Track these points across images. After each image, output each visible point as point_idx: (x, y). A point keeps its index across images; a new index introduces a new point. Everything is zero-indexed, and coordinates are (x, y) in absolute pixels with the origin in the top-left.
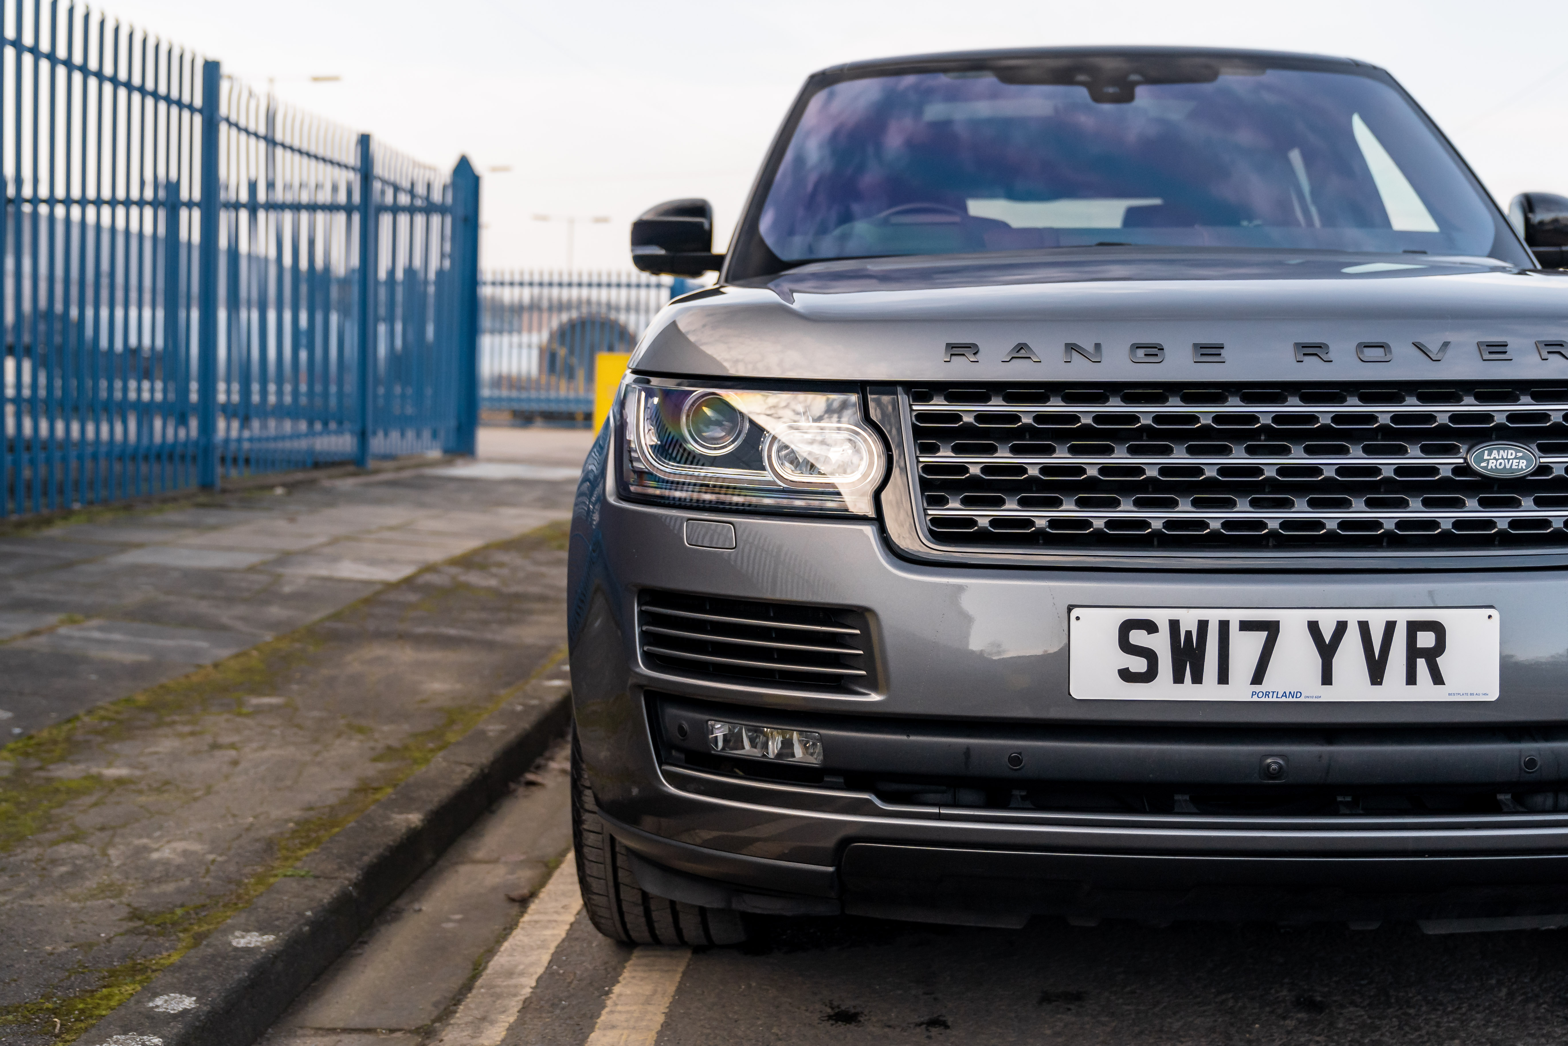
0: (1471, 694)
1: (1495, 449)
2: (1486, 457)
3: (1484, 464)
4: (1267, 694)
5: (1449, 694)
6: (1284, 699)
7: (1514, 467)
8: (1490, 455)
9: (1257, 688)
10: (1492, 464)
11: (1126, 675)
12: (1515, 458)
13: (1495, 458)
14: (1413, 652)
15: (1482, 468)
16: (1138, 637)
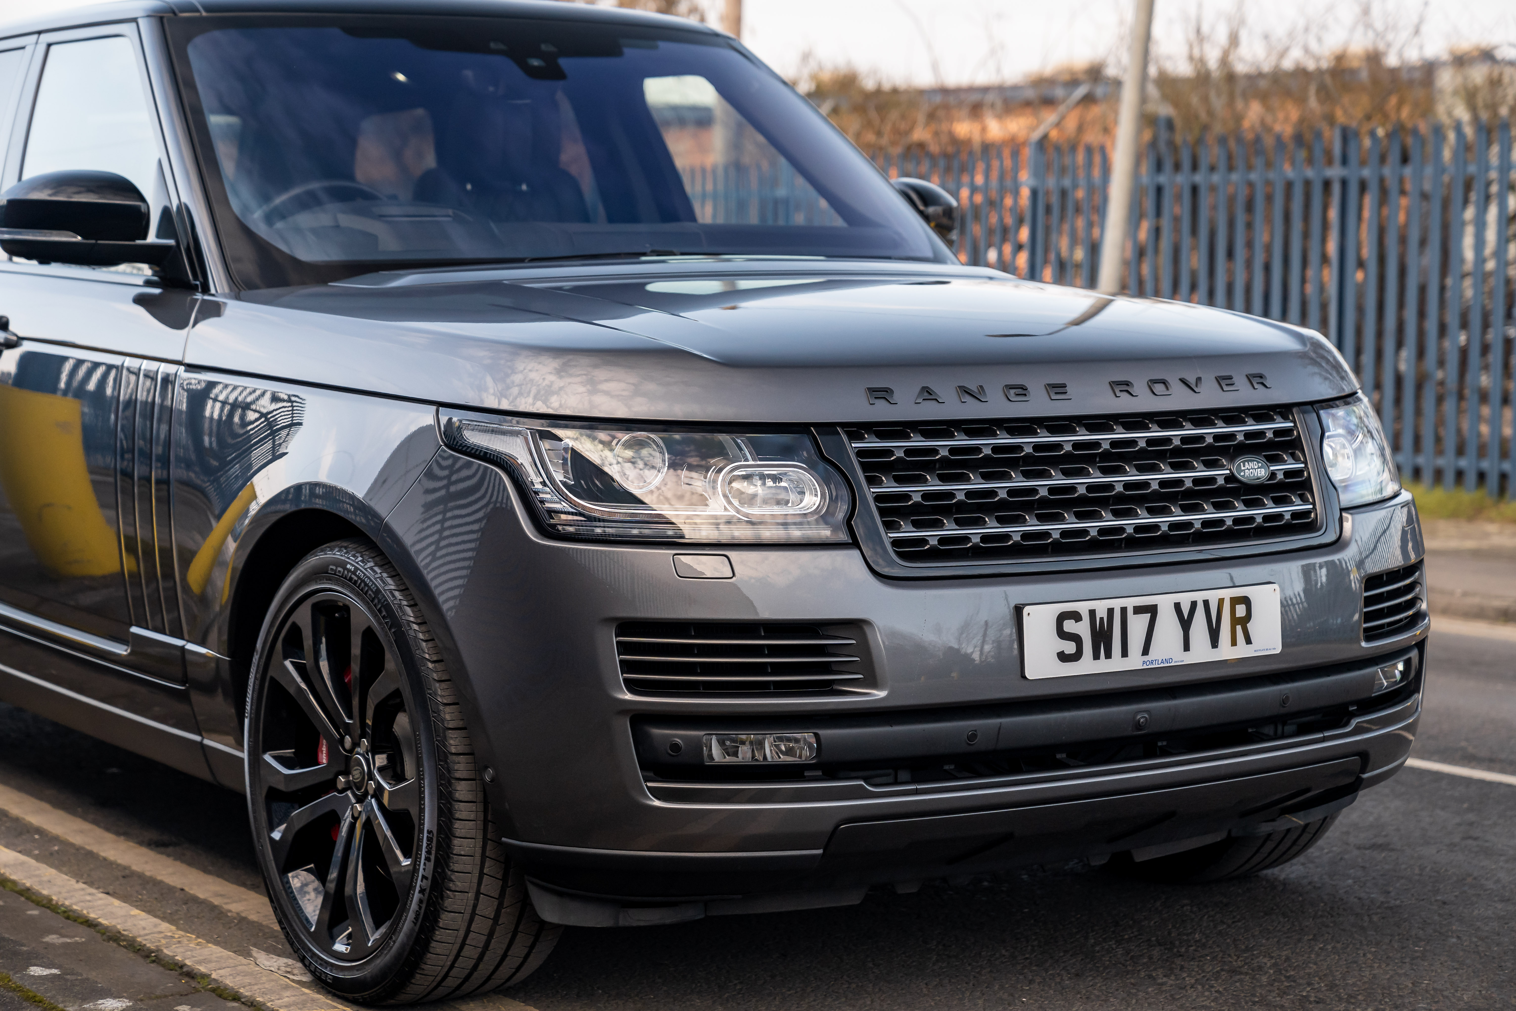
0: (1267, 649)
1: (1246, 461)
2: (1243, 468)
3: (1242, 474)
4: (1152, 662)
5: (1255, 651)
6: (1162, 665)
7: (1259, 475)
8: (1244, 466)
9: (1146, 658)
10: (1247, 473)
11: (1063, 657)
12: (1258, 468)
13: (1247, 469)
14: (1235, 621)
15: (1241, 476)
16: (1069, 626)
